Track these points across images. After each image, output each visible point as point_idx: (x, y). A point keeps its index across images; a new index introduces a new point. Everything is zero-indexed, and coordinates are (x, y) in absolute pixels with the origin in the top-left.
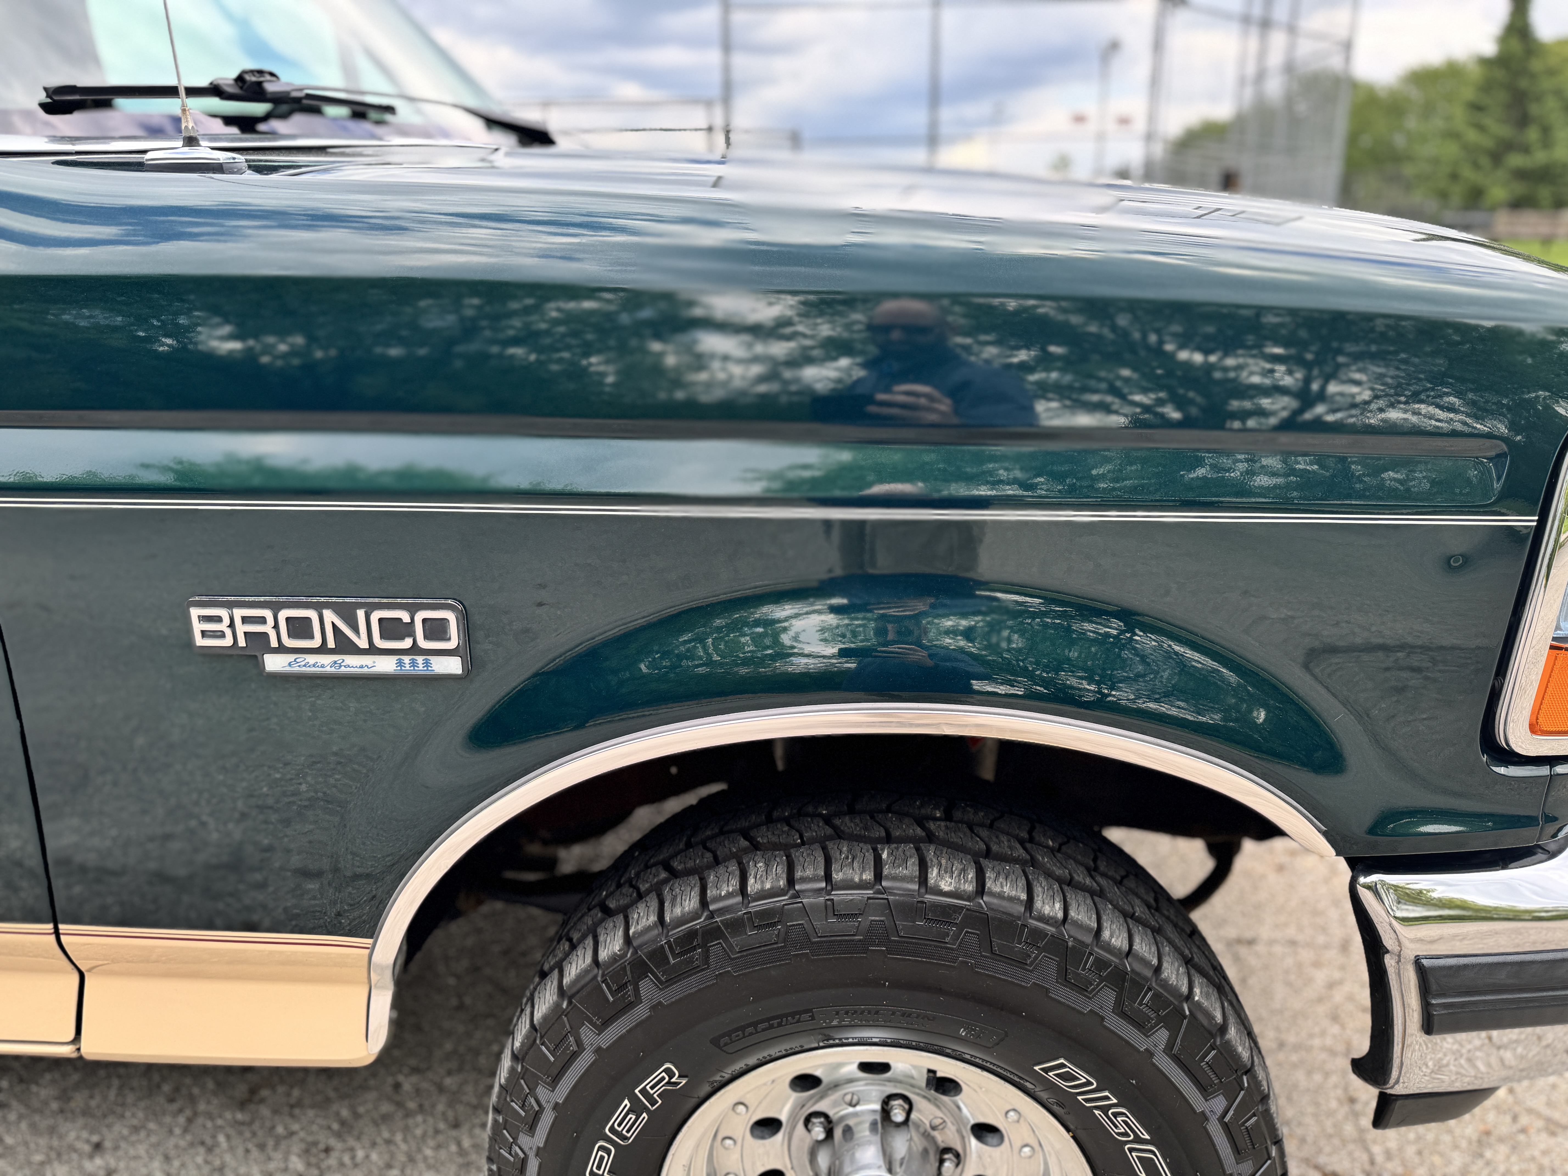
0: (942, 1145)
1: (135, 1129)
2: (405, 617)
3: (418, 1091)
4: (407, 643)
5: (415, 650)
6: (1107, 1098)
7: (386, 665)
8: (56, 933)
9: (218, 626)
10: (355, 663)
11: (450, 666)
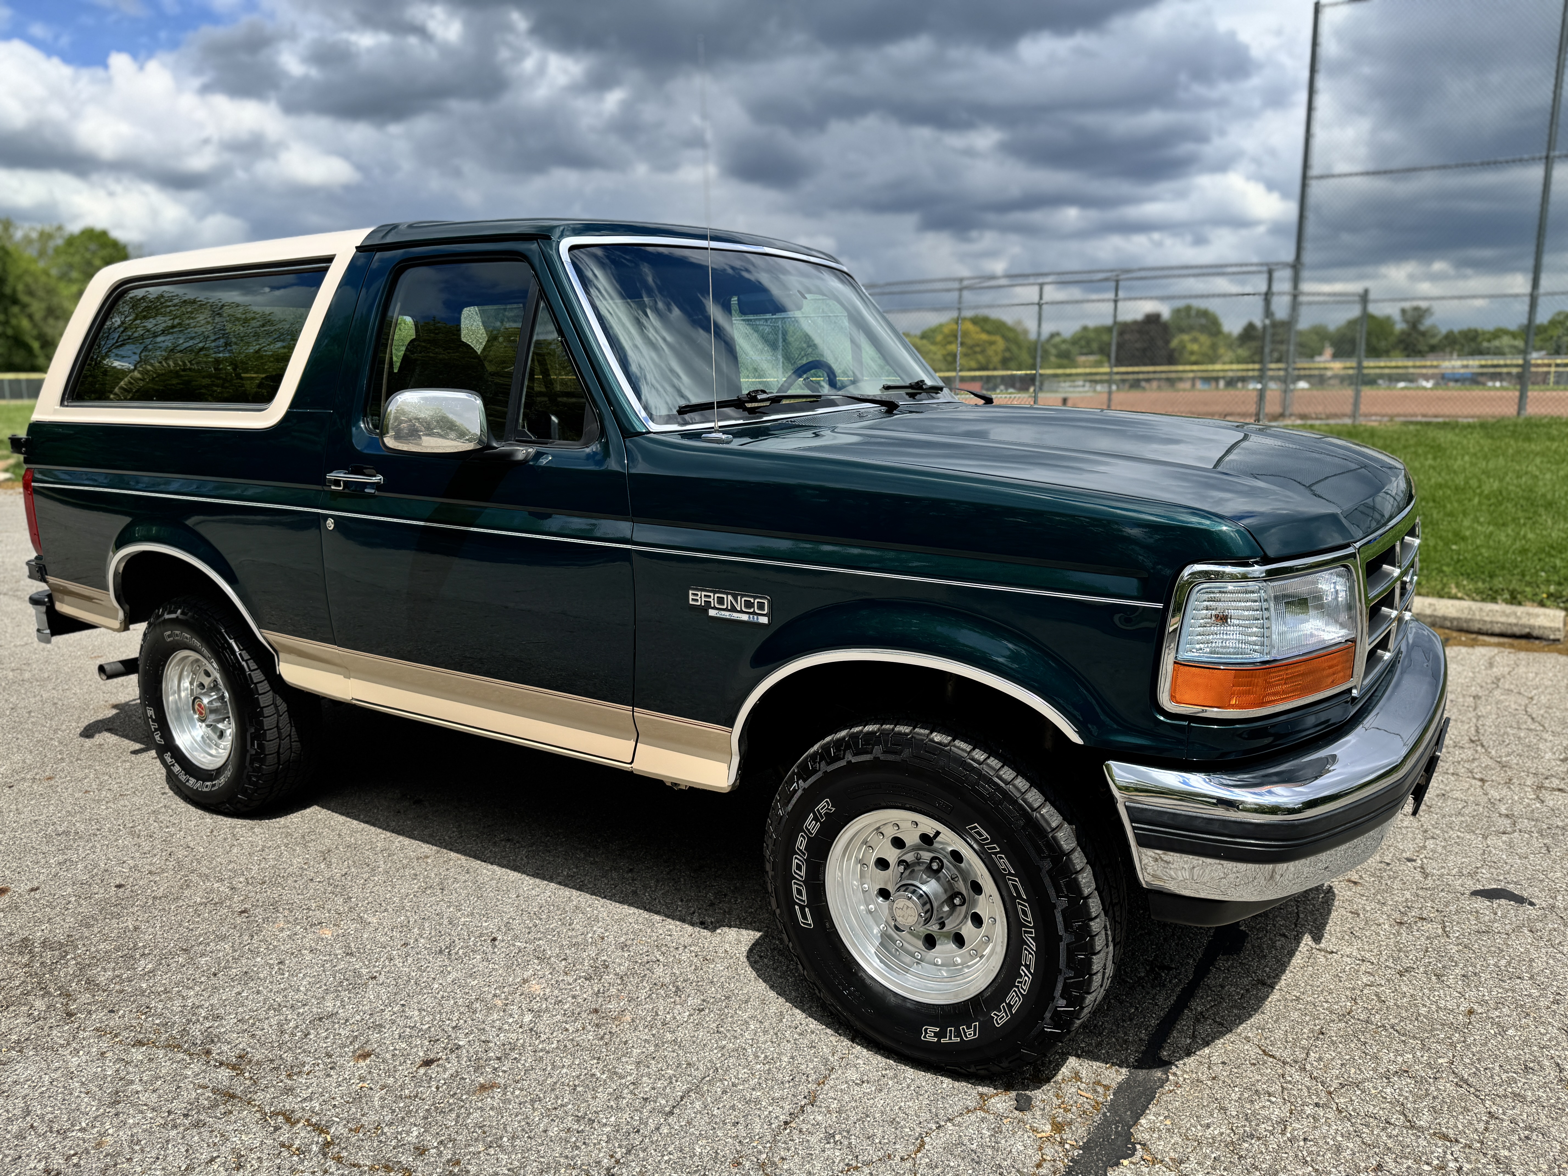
0: (957, 890)
1: (648, 868)
2: (752, 600)
4: (752, 610)
5: (754, 613)
6: (996, 849)
7: (745, 617)
8: (633, 711)
9: (697, 597)
10: (736, 616)
11: (764, 620)
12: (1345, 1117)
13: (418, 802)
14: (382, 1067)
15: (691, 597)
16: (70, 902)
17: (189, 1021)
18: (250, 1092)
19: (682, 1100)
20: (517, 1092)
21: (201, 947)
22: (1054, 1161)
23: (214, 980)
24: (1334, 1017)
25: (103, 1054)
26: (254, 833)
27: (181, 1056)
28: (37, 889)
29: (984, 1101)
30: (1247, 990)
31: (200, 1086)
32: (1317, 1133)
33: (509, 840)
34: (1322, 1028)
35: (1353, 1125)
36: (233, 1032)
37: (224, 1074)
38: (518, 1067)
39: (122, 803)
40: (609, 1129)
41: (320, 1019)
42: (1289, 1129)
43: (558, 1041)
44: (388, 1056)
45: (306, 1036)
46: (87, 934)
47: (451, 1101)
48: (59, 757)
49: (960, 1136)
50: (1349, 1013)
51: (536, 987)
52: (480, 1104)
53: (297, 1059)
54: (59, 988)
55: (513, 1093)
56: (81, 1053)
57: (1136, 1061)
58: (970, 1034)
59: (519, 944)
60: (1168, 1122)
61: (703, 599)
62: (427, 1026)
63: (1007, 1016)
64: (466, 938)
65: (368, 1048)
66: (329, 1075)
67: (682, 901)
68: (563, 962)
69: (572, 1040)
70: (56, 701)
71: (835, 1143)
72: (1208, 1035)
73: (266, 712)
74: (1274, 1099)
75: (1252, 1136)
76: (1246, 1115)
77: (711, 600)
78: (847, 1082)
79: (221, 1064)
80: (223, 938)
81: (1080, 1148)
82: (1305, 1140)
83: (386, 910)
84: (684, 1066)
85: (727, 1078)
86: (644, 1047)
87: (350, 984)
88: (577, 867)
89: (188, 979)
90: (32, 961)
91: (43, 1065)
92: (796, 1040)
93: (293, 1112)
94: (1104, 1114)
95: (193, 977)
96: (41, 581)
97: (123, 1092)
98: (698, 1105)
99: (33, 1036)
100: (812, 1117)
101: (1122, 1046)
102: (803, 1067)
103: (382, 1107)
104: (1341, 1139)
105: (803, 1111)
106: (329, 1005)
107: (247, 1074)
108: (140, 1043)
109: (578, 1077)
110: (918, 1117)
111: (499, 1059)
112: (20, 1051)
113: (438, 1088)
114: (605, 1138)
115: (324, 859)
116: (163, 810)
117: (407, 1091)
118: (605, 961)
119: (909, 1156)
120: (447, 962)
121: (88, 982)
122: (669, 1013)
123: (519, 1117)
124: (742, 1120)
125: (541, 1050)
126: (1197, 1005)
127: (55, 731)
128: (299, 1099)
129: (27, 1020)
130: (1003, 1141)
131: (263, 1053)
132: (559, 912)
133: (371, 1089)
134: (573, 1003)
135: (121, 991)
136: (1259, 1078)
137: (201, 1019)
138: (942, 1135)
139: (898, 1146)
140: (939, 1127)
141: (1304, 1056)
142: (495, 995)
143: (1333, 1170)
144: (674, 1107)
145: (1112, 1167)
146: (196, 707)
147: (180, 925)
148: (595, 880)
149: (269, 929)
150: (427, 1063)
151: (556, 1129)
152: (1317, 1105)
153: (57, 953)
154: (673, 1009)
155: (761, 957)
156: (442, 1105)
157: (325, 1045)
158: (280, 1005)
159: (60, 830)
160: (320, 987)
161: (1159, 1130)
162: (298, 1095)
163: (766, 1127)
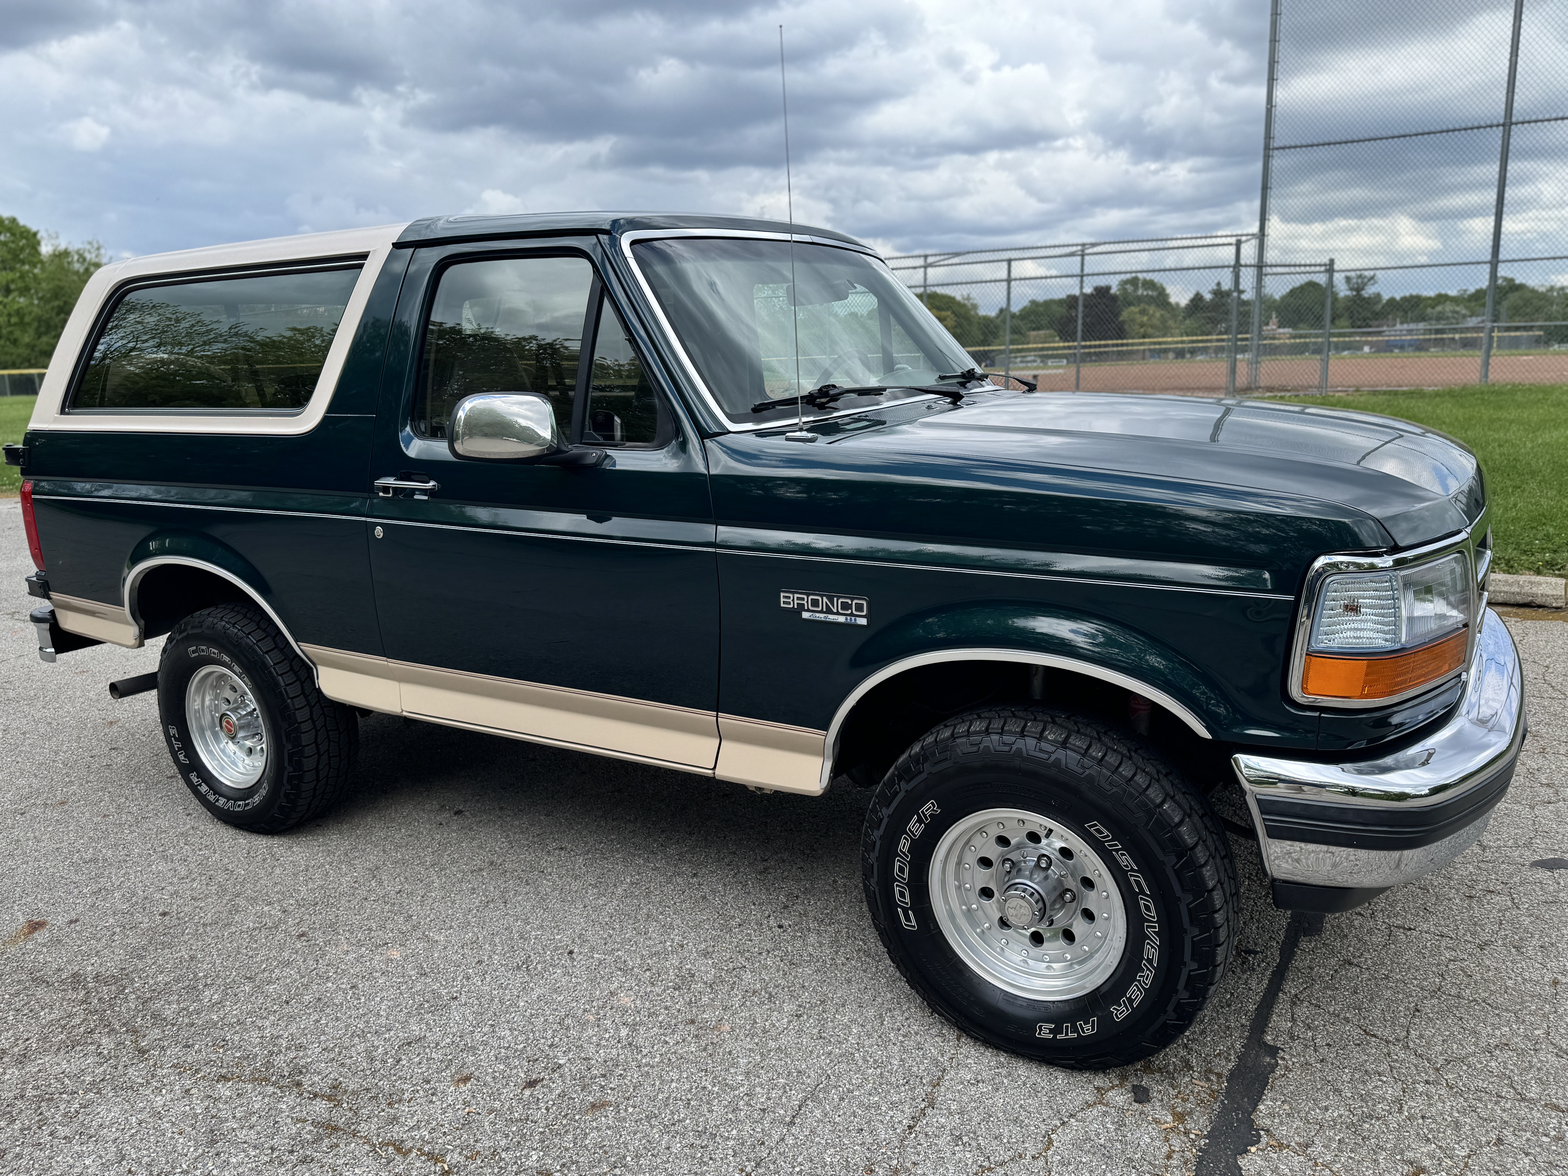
0: (1066, 887)
1: (712, 872)
2: (850, 602)
3: (845, 885)
4: (849, 612)
5: (852, 614)
6: (1116, 845)
7: (841, 619)
8: (717, 717)
9: (788, 600)
10: (832, 618)
11: (863, 622)
12: (1457, 1092)
13: (458, 813)
14: (485, 1091)
15: (782, 600)
16: (114, 933)
17: (271, 1053)
18: (353, 1124)
19: (800, 1109)
20: (630, 1110)
21: (266, 974)
22: (1183, 1151)
23: (287, 1009)
24: (1426, 994)
25: (187, 1091)
26: (293, 852)
27: (271, 1089)
28: (77, 921)
29: (1102, 1095)
30: (1336, 971)
31: (299, 1120)
32: (1433, 1110)
33: (562, 849)
34: (1417, 1005)
35: (1466, 1100)
36: (321, 1062)
37: (320, 1107)
38: (625, 1084)
39: (145, 826)
40: (732, 1142)
41: (409, 1044)
42: (1406, 1108)
43: (661, 1055)
44: (488, 1078)
45: (398, 1062)
46: (140, 967)
47: (564, 1122)
48: (67, 779)
49: (1087, 1132)
50: (1439, 989)
51: (625, 999)
52: (594, 1124)
53: (394, 1086)
54: (124, 1025)
55: (626, 1110)
56: (164, 1091)
57: (1243, 1047)
58: (1088, 1029)
59: (597, 956)
60: (1286, 1107)
61: (796, 602)
62: (522, 1046)
63: (1128, 1010)
64: (541, 952)
65: (466, 1072)
66: (431, 1102)
67: (754, 904)
68: (648, 973)
69: (675, 1053)
70: (49, 720)
71: (964, 1145)
72: (1307, 1017)
73: (304, 727)
74: (1385, 1079)
75: (1371, 1117)
76: (1362, 1096)
77: (805, 602)
78: (962, 1083)
79: (316, 1096)
80: (288, 964)
81: (1205, 1137)
82: (1423, 1117)
83: (451, 927)
84: (795, 1074)
85: (841, 1084)
86: (750, 1056)
87: (432, 1006)
88: (639, 874)
89: (260, 1009)
90: (88, 997)
91: (127, 1106)
92: (902, 1042)
93: (402, 1141)
94: (1222, 1102)
95: (264, 1007)
96: (44, 597)
97: (218, 1130)
98: (818, 1113)
99: (108, 1077)
100: (935, 1120)
101: (1225, 1033)
102: (915, 1069)
103: (495, 1132)
104: (1457, 1115)
105: (925, 1114)
106: (416, 1029)
107: (345, 1105)
108: (224, 1078)
109: (690, 1090)
110: (1041, 1114)
111: (604, 1076)
112: (97, 1093)
113: (547, 1109)
114: (730, 1152)
115: (374, 877)
116: (191, 832)
117: (516, 1115)
118: (690, 969)
119: (1041, 1154)
120: (527, 979)
121: (154, 1016)
122: (767, 1020)
123: (639, 1135)
124: (865, 1127)
125: (646, 1065)
126: (1291, 987)
127: (56, 753)
128: (406, 1128)
129: (97, 1059)
130: (1129, 1134)
131: (358, 1082)
132: (630, 922)
133: (479, 1114)
134: (667, 1014)
135: (192, 1025)
136: (1366, 1058)
137: (283, 1050)
138: (1067, 1131)
139: (1027, 1145)
140: (1063, 1123)
141: (1404, 1033)
142: (585, 1011)
143: (1456, 1146)
144: (794, 1117)
145: (1241, 1154)
146: (224, 724)
147: (239, 953)
148: (661, 886)
149: (332, 952)
150: (532, 1084)
151: (679, 1145)
152: (1427, 1082)
153: (113, 988)
154: (769, 1016)
155: (848, 959)
156: (556, 1127)
157: (420, 1071)
158: (363, 1031)
159: (88, 856)
160: (401, 1011)
161: (1279, 1116)
162: (404, 1125)
163: (891, 1132)
